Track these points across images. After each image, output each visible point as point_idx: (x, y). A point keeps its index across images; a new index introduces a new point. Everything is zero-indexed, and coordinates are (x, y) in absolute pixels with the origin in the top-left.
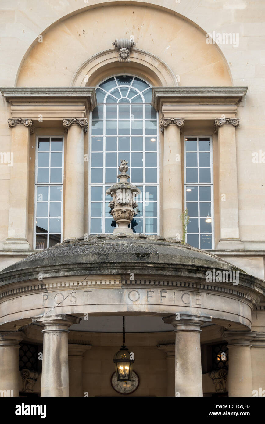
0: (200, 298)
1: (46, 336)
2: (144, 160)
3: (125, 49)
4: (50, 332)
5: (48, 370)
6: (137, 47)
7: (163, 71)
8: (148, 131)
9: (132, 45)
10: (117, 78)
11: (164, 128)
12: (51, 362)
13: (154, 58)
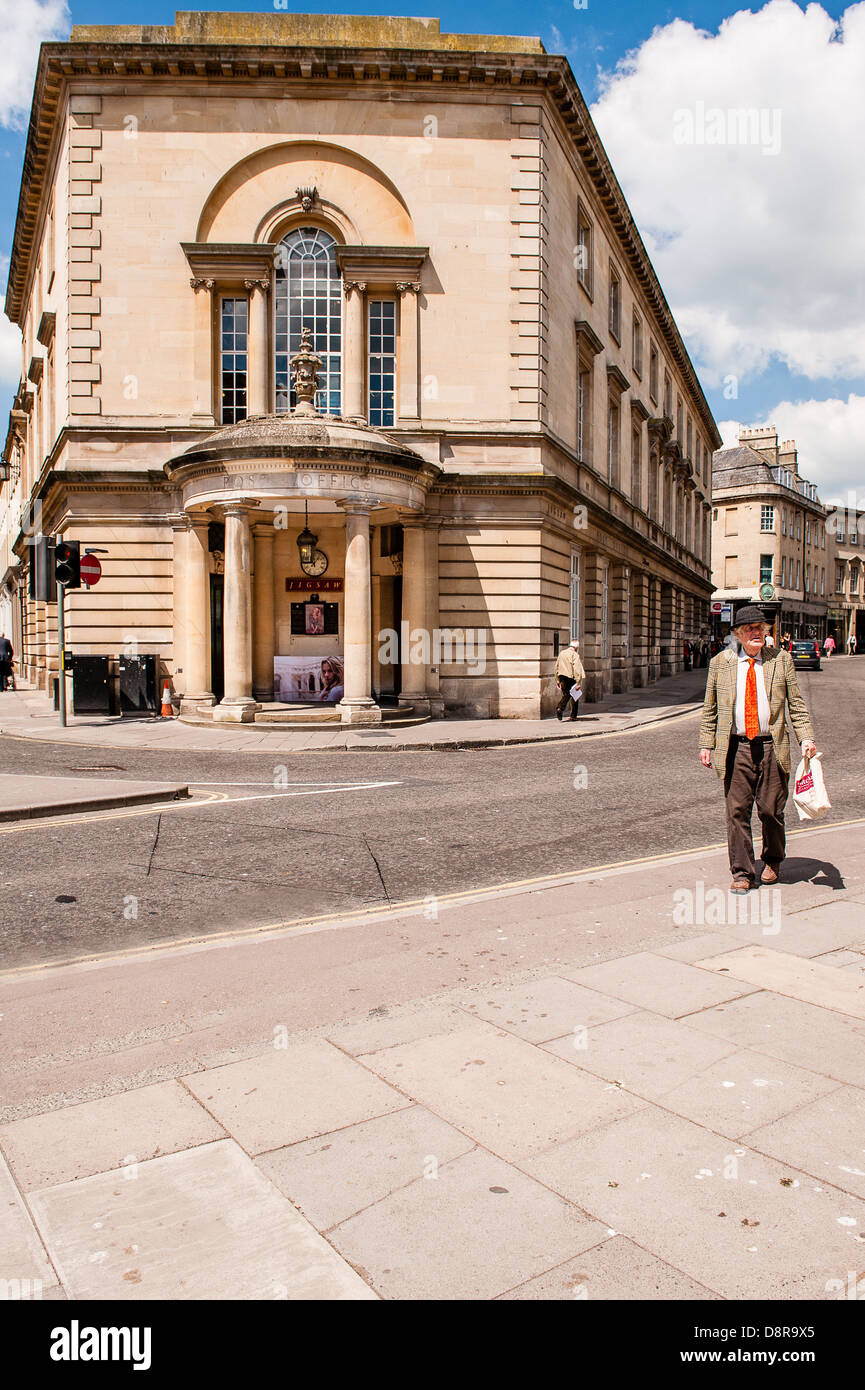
0: (369, 482)
1: (228, 519)
2: (328, 326)
3: (307, 198)
4: (231, 515)
5: (230, 552)
6: (322, 196)
7: (347, 224)
8: (333, 294)
9: (315, 192)
10: (301, 229)
11: (348, 292)
12: (233, 545)
13: (338, 210)
